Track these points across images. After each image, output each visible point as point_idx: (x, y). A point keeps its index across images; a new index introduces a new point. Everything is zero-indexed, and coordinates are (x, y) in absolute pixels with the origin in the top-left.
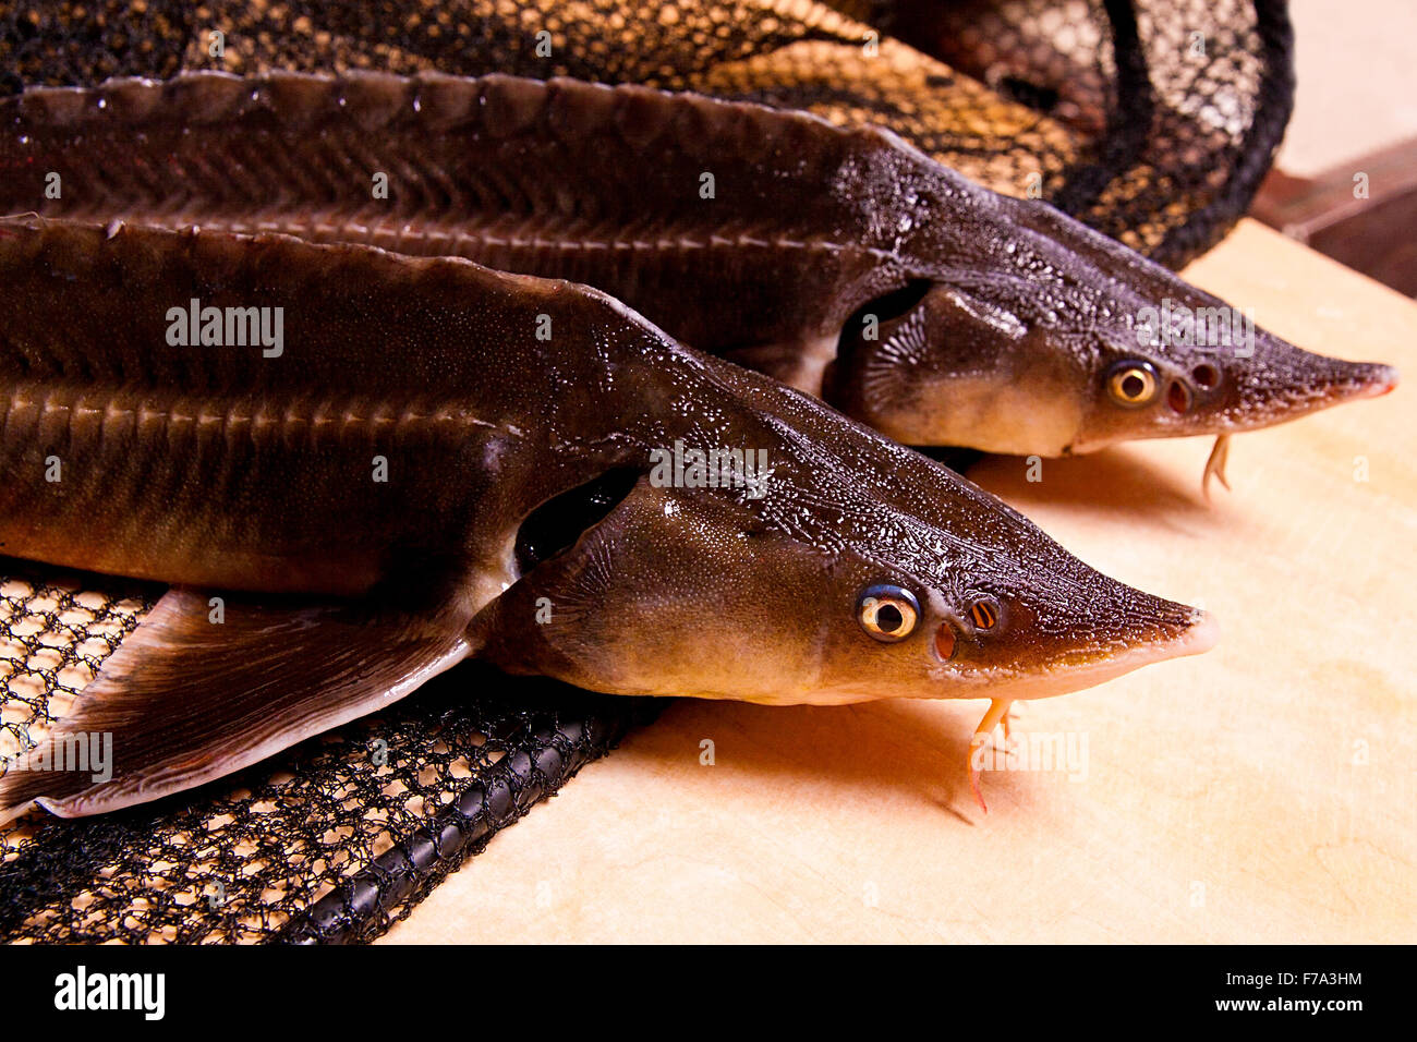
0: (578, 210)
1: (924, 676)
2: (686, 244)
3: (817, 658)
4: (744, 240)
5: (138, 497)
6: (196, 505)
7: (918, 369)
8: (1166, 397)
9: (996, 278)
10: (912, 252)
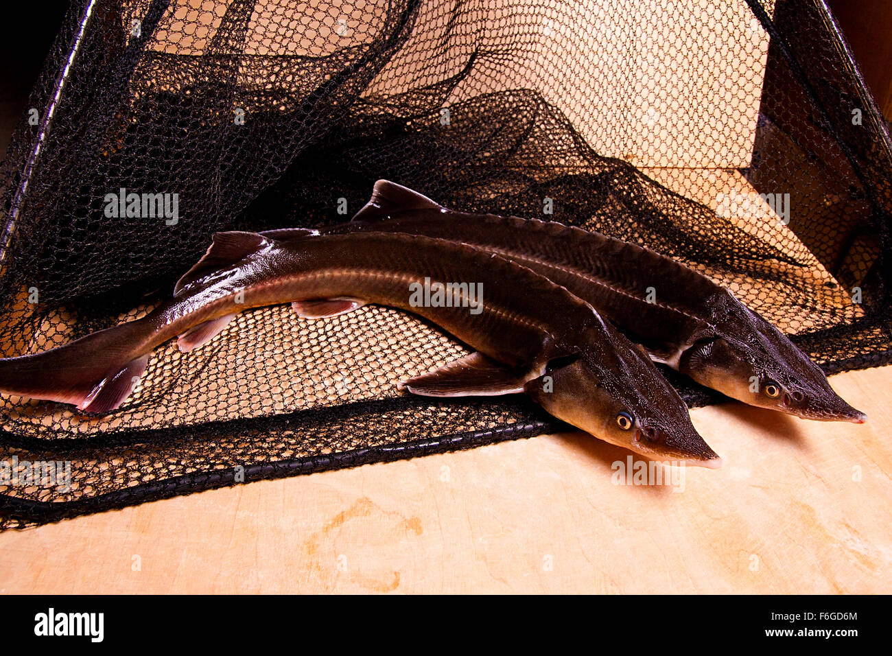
1: (630, 443)
7: (706, 360)
8: (783, 398)
9: (740, 343)
10: (720, 327)
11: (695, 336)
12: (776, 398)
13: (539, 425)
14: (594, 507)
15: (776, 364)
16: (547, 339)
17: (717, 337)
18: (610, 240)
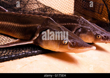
0: (58, 22)
1: (67, 48)
2: (65, 24)
3: (59, 46)
4: (69, 24)
5: (17, 31)
6: (20, 32)
7: (80, 33)
8: (101, 38)
9: (88, 27)
10: (82, 25)
11: (75, 29)
12: (100, 38)
13: (39, 51)
14: (60, 69)
15: (98, 30)
16: (38, 27)
17: (81, 27)
18: (50, 14)
